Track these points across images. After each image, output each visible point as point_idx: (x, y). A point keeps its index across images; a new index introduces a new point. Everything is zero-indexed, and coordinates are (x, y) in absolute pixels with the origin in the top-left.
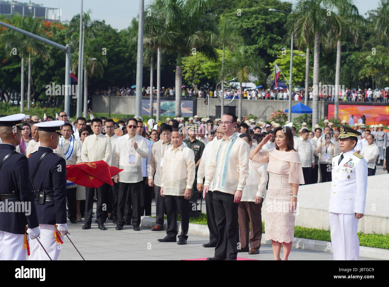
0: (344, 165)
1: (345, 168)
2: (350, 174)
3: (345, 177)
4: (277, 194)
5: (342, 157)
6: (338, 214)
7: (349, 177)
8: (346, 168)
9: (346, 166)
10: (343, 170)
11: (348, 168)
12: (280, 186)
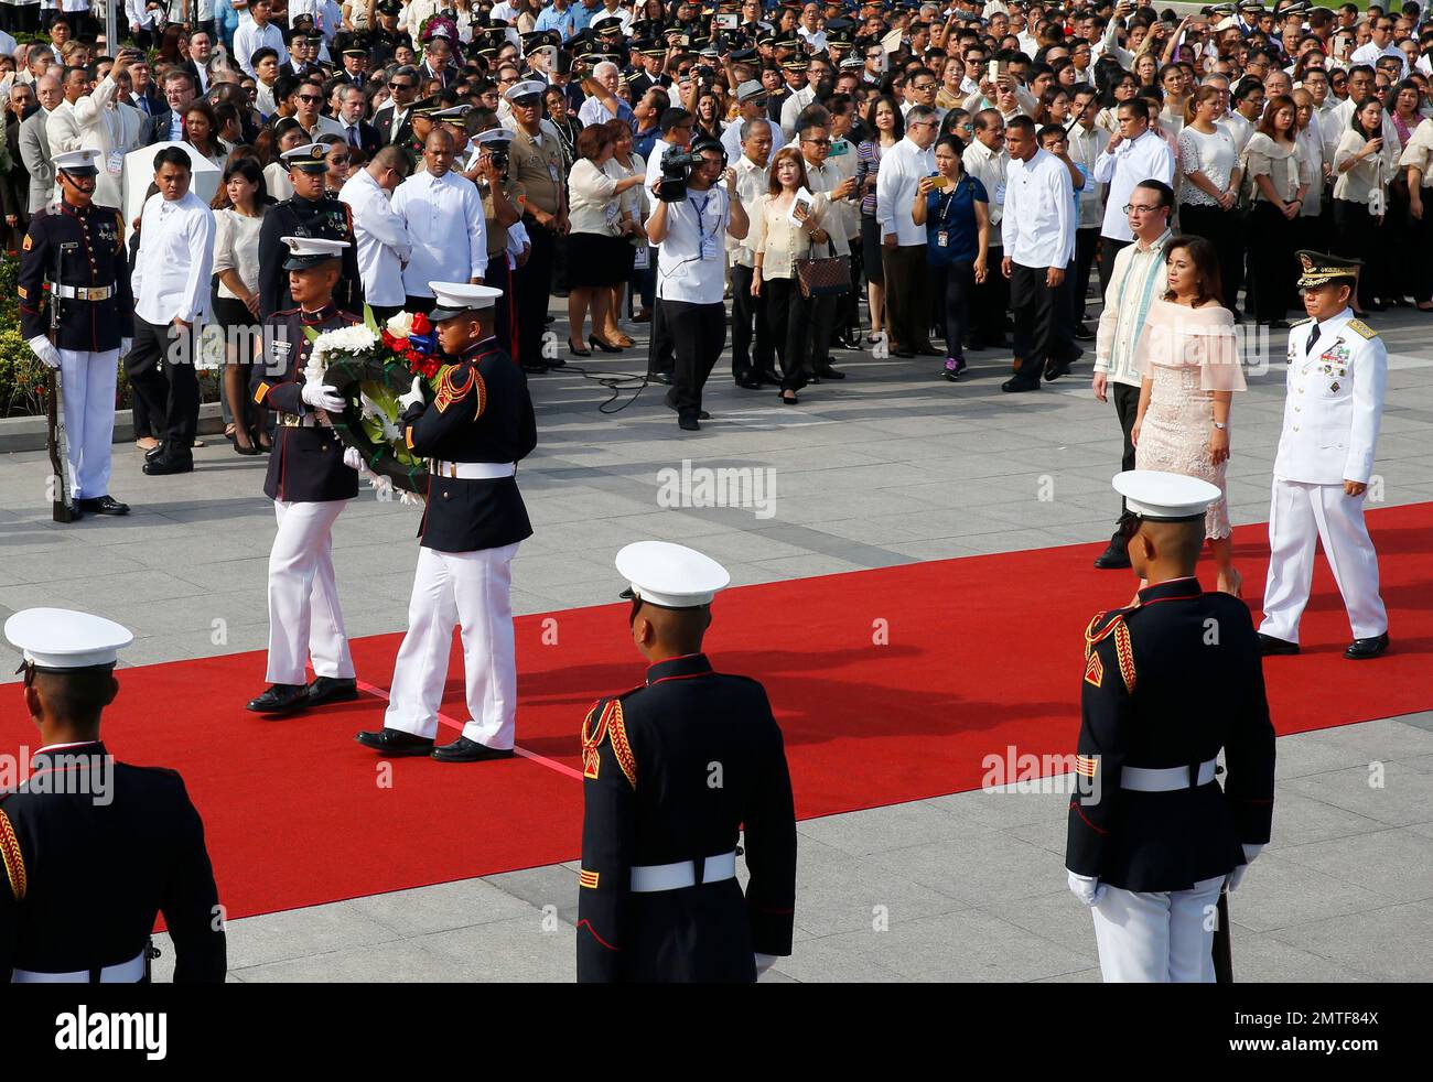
0: (1323, 356)
1: (1325, 363)
2: (1337, 378)
3: (1327, 388)
4: (1172, 418)
5: (1316, 333)
6: (1305, 485)
7: (1335, 387)
8: (1329, 364)
9: (1328, 358)
10: (1320, 369)
11: (1334, 364)
12: (1181, 398)
